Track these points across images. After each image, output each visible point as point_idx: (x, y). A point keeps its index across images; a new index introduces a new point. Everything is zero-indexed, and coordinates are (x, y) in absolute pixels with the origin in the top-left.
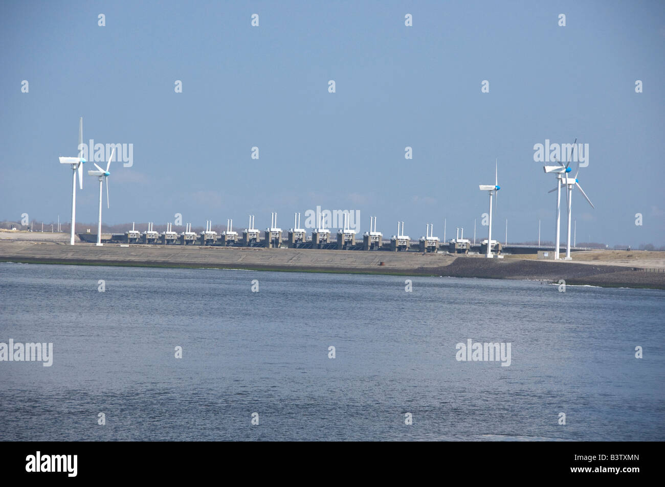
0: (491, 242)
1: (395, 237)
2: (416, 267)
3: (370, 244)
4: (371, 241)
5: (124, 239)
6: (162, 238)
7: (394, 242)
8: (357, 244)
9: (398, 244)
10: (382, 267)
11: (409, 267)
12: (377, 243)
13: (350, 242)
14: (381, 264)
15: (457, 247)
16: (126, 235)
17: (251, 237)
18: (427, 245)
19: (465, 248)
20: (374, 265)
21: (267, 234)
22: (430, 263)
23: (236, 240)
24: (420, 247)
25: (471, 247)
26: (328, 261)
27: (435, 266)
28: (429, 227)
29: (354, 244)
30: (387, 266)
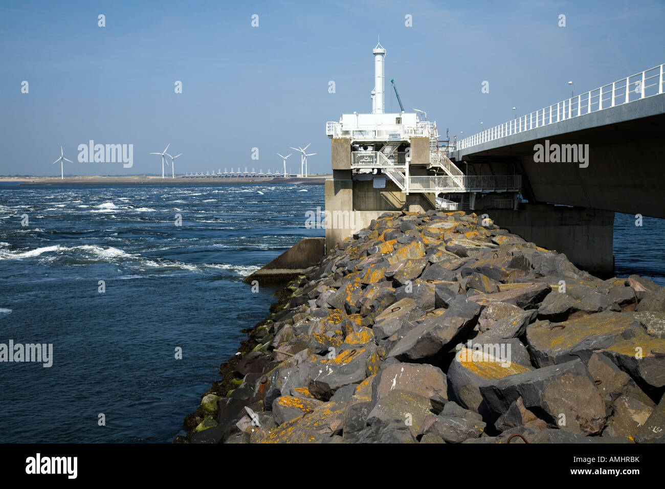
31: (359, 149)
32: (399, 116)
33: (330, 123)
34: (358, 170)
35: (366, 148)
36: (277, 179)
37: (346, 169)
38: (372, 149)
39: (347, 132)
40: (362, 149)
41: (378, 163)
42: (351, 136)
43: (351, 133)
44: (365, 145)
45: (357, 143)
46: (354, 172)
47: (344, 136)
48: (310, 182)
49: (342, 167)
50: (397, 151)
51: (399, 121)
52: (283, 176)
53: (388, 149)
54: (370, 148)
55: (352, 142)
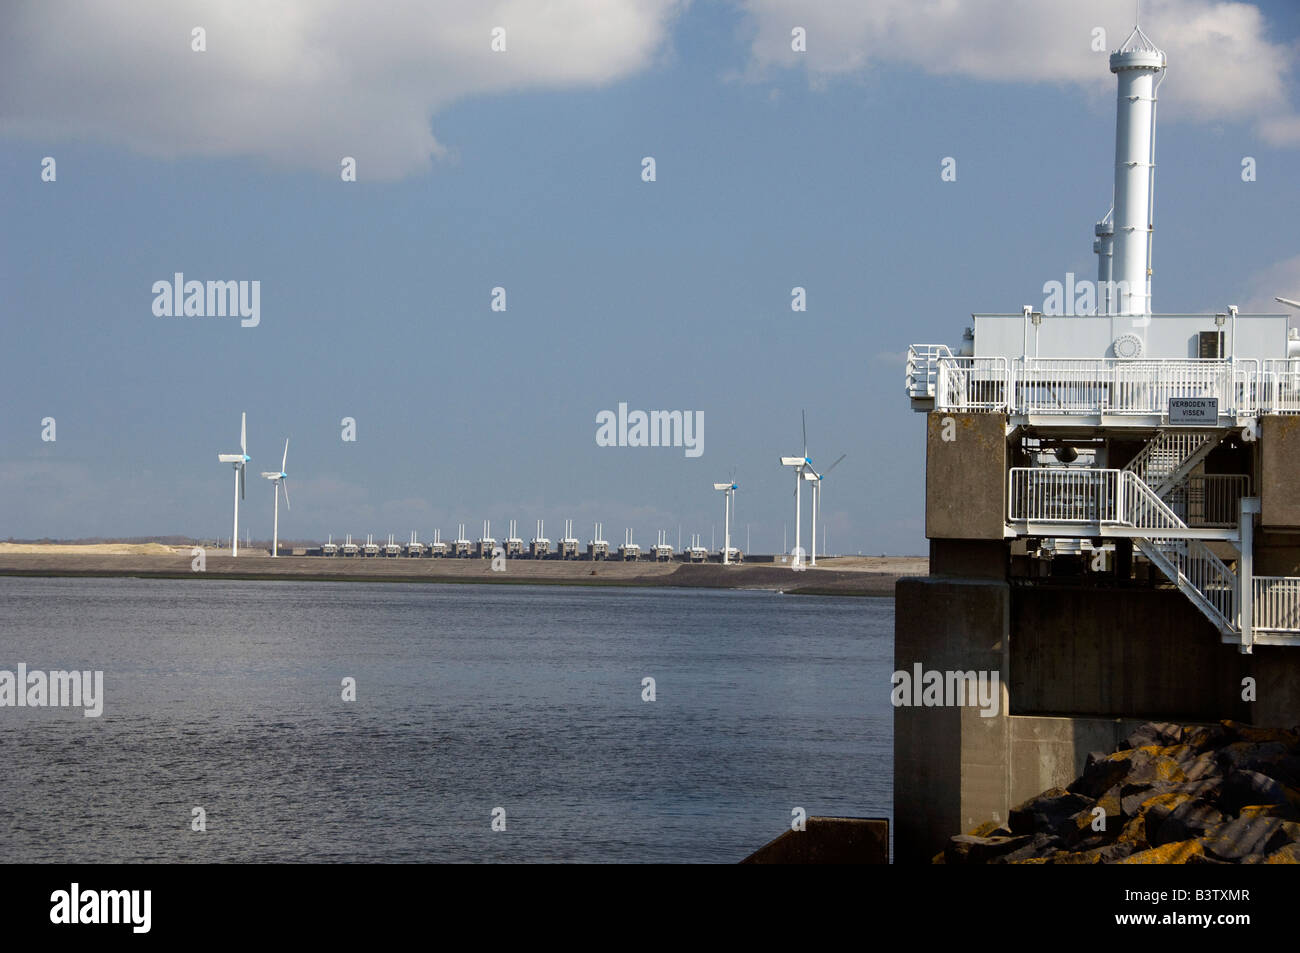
0: (729, 550)
1: (622, 546)
2: (635, 576)
3: (594, 555)
4: (596, 551)
5: (320, 552)
6: (362, 552)
7: (621, 551)
8: (580, 554)
9: (627, 554)
10: (594, 576)
11: (626, 576)
12: (602, 554)
13: (573, 553)
14: (593, 573)
15: (693, 556)
16: (322, 549)
17: (461, 549)
18: (659, 555)
19: (701, 557)
20: (584, 575)
21: (479, 545)
22: (650, 571)
23: (445, 553)
24: (652, 556)
25: (708, 556)
26: (531, 571)
27: (656, 575)
28: (662, 534)
29: (577, 555)
30: (600, 575)
31: (1041, 458)
32: (1209, 326)
33: (925, 350)
34: (1034, 542)
35: (1066, 457)
36: (690, 569)
37: (984, 535)
38: (1092, 459)
39: (988, 389)
40: (1049, 457)
41: (1120, 517)
42: (1010, 402)
43: (1010, 391)
44: (1063, 442)
45: (1033, 432)
46: (1019, 549)
47: (979, 405)
48: (830, 585)
49: (970, 529)
50: (1201, 471)
51: (1209, 346)
52: (720, 558)
53: (1164, 463)
54: (1085, 456)
55: (1009, 430)
